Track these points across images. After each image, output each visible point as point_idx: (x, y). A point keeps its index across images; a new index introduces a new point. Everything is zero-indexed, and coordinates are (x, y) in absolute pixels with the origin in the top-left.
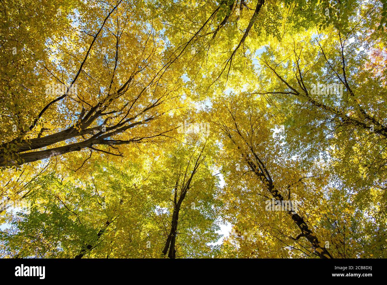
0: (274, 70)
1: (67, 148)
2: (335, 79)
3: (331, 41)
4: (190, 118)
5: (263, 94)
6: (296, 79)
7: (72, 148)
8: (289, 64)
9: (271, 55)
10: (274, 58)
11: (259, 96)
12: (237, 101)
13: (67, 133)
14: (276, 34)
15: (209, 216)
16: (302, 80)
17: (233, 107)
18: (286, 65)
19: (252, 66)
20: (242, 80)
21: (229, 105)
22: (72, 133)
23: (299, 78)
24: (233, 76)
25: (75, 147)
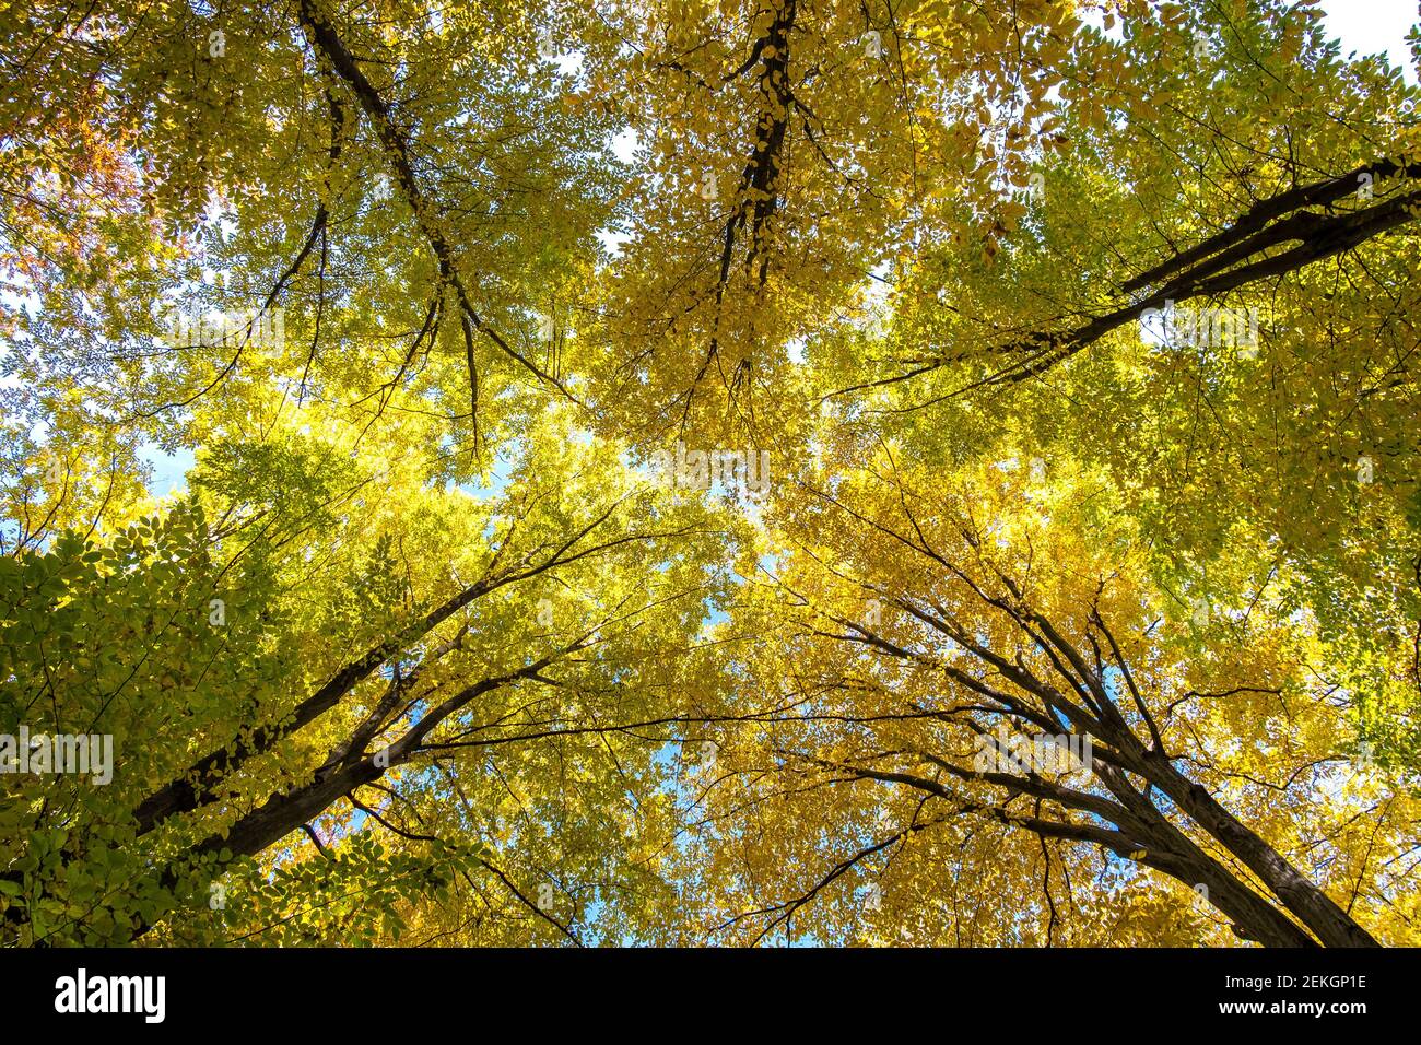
0: (473, 414)
1: (1228, 839)
2: (338, 256)
3: (267, 361)
4: (806, 507)
5: (556, 382)
6: (437, 343)
7: (1215, 823)
8: (422, 390)
9: (444, 456)
10: (446, 440)
11: (569, 384)
12: (639, 427)
13: (1181, 868)
14: (382, 564)
15: (1029, 223)
16: (425, 330)
17: (665, 420)
18: (430, 399)
19: (518, 475)
20: (576, 466)
21: (671, 437)
22: (1169, 851)
23: (427, 339)
24: (590, 501)
25: (1205, 814)
